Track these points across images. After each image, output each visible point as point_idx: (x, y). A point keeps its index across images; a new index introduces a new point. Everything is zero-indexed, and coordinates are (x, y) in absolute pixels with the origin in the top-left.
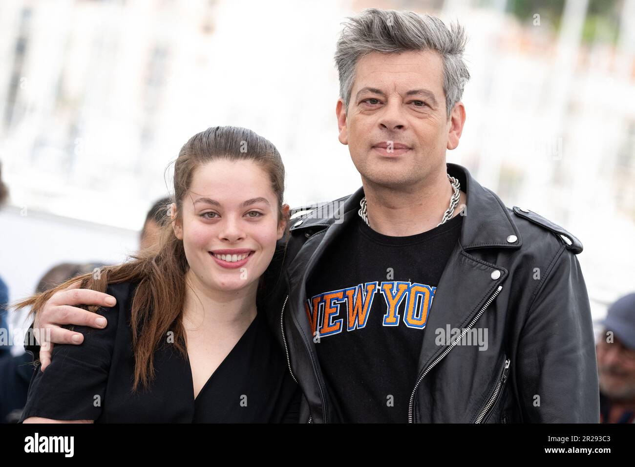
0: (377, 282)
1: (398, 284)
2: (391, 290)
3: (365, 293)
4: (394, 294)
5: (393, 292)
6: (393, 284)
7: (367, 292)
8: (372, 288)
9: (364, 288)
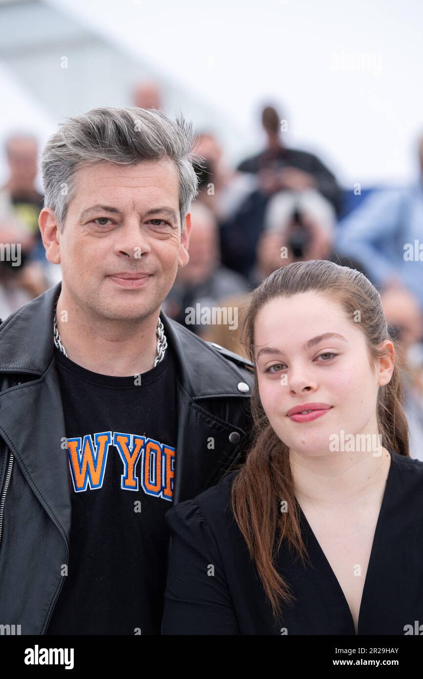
0: (111, 432)
1: (135, 438)
2: (128, 445)
3: (96, 446)
4: (131, 450)
5: (129, 447)
6: (129, 438)
7: (98, 444)
8: (104, 439)
9: (93, 440)
